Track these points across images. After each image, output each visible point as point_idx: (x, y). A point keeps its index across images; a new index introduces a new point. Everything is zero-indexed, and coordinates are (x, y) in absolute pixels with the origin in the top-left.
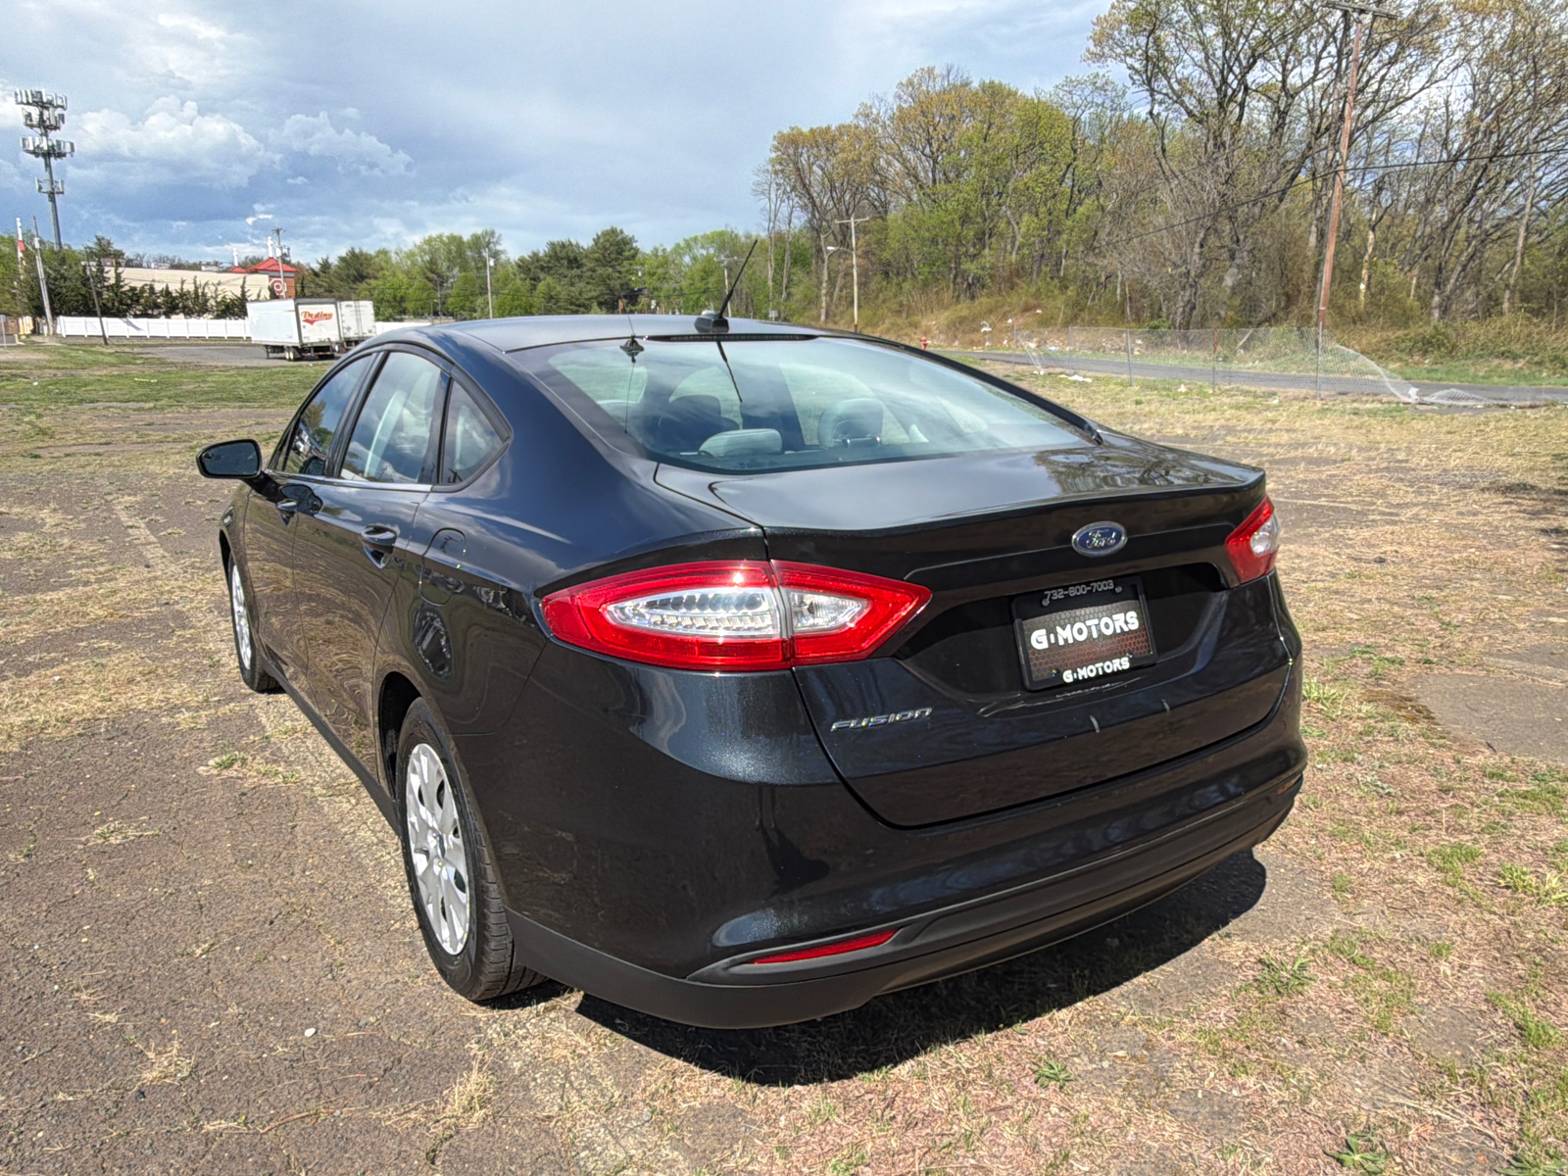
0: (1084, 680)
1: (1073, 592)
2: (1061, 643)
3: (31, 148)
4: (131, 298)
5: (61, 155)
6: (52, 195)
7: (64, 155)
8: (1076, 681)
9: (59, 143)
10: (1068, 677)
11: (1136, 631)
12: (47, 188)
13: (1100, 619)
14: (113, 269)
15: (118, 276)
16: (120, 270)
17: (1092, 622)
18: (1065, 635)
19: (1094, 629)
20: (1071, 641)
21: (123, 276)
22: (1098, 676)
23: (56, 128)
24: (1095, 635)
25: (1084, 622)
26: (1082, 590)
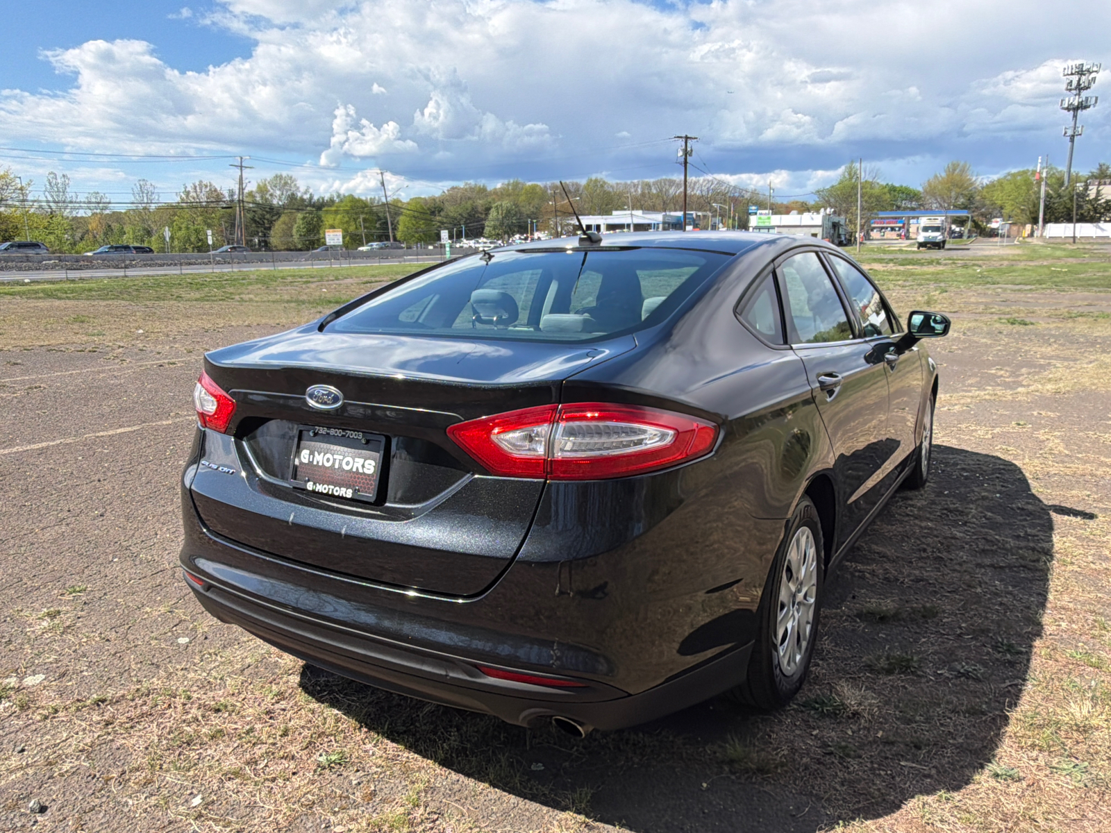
0: (318, 493)
1: (332, 432)
2: (315, 463)
3: (1066, 106)
4: (1104, 208)
5: (1086, 107)
6: (1072, 138)
7: (1089, 107)
8: (313, 491)
9: (1087, 98)
10: (310, 486)
11: (369, 475)
12: (1070, 132)
13: (344, 457)
14: (1095, 187)
15: (1098, 192)
16: (1101, 187)
17: (338, 457)
18: (319, 459)
19: (337, 462)
20: (320, 464)
21: (1103, 192)
22: (327, 494)
23: (1087, 88)
24: (337, 466)
25: (333, 455)
26: (339, 433)
